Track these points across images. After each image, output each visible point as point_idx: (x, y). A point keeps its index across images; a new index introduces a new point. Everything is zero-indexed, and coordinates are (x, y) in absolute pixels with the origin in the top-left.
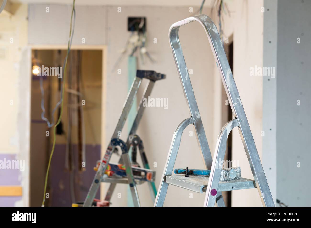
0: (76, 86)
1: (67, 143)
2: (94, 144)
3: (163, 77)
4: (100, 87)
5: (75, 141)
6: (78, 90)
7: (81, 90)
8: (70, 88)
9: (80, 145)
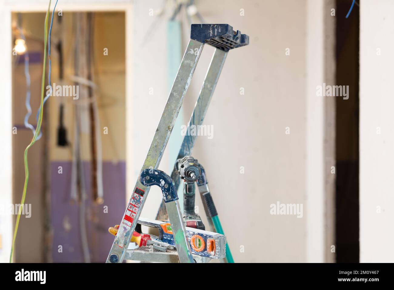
0: (86, 71)
1: (74, 160)
2: (115, 161)
3: (244, 40)
4: (123, 73)
5: (86, 156)
6: (89, 78)
7: (93, 77)
8: (76, 74)
9: (94, 162)
